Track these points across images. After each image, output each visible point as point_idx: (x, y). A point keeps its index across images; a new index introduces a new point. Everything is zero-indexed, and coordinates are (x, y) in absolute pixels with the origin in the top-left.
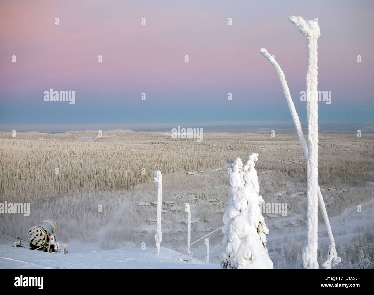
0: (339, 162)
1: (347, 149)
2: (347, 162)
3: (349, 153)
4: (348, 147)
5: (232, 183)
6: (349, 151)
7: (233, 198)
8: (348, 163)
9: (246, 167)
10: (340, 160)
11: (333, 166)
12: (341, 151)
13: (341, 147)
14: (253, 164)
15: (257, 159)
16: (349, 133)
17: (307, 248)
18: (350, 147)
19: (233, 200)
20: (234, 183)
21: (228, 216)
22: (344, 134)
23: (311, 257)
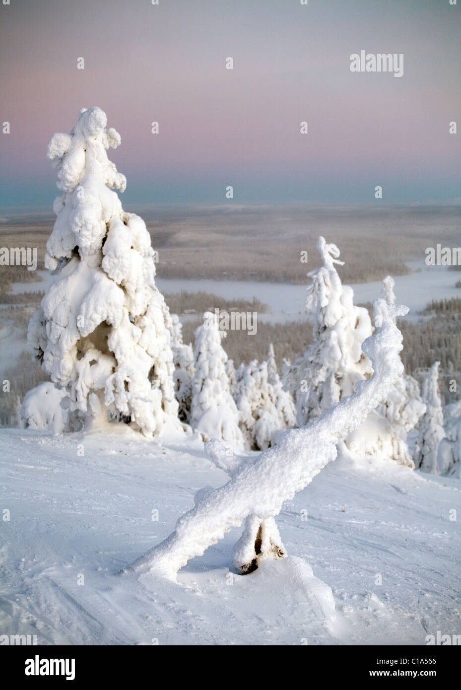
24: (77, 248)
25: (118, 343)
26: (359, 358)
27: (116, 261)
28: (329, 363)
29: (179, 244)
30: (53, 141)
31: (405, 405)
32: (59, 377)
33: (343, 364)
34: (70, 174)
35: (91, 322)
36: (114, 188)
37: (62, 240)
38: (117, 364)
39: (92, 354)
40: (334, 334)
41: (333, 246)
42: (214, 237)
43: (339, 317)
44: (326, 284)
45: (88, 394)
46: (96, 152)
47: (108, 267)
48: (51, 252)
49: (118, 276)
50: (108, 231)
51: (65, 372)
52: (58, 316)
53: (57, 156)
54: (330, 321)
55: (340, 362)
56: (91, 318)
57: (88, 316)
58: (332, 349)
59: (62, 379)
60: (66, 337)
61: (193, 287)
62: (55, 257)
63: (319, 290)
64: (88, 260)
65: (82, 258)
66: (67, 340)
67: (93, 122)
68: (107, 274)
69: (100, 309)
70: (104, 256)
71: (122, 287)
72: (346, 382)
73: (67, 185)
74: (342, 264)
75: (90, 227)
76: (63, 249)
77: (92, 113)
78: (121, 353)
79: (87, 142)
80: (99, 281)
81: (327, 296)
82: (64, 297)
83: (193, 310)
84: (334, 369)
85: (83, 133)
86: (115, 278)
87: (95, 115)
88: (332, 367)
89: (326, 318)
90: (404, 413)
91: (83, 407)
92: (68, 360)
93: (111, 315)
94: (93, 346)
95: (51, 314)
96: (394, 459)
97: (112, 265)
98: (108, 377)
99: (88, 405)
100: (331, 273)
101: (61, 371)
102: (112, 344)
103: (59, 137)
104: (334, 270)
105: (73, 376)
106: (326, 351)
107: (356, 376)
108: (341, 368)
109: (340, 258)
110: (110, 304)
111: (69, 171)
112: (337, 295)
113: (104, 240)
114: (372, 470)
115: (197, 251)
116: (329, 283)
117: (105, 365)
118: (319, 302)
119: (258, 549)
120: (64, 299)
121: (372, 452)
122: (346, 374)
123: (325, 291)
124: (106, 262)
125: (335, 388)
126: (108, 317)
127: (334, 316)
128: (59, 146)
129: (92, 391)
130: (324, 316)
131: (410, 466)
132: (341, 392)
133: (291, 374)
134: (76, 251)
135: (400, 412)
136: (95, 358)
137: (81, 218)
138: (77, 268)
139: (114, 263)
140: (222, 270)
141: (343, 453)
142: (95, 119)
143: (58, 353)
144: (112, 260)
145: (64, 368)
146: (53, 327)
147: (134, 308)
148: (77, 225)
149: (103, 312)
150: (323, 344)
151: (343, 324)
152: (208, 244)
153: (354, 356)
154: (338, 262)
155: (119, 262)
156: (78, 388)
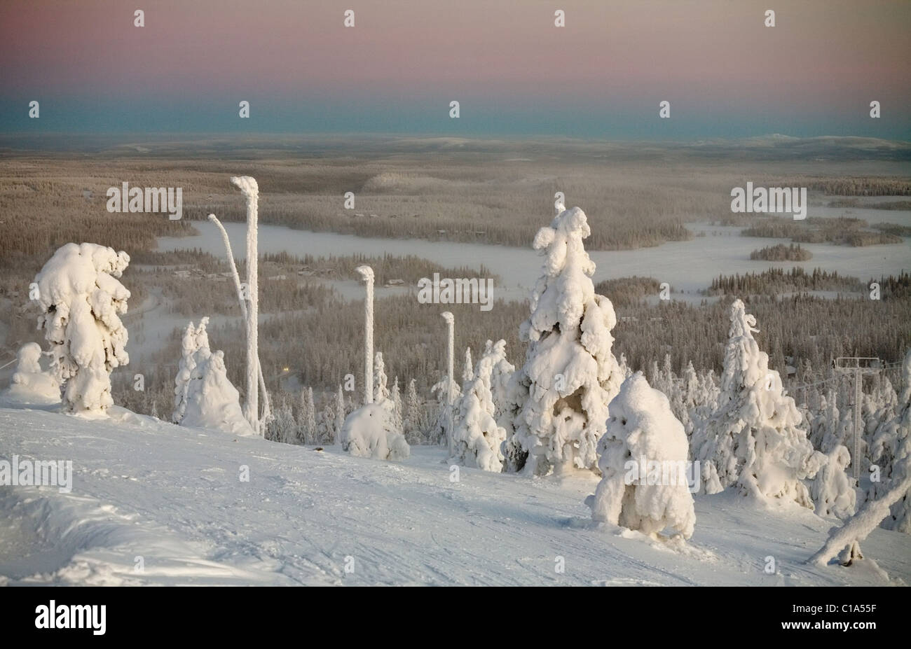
0: (71, 222)
1: (85, 193)
2: (86, 221)
3: (90, 202)
4: (86, 189)
5: (185, 345)
6: (90, 198)
7: (186, 360)
8: (88, 223)
9: (198, 331)
10: (71, 219)
11: (59, 231)
12: (72, 198)
13: (72, 189)
14: (204, 327)
15: (208, 322)
16: (86, 158)
17: (248, 406)
18: (90, 188)
19: (186, 363)
20: (188, 346)
21: (181, 377)
22: (74, 159)
23: (252, 414)
24: (558, 324)
25: (591, 404)
26: (772, 415)
27: (593, 337)
28: (748, 418)
29: (380, 191)
30: (540, 234)
31: (811, 456)
32: (539, 430)
33: (760, 420)
34: (555, 264)
35: (572, 386)
36: (587, 274)
37: (546, 317)
38: (587, 420)
39: (567, 412)
40: (753, 394)
41: (751, 317)
42: (427, 181)
43: (756, 379)
44: (746, 351)
45: (564, 445)
46: (576, 245)
47: (586, 342)
48: (536, 326)
49: (594, 349)
50: (585, 311)
51: (545, 427)
52: (543, 380)
53: (542, 247)
54: (749, 383)
55: (757, 419)
56: (572, 384)
57: (570, 382)
58: (751, 407)
59: (541, 431)
60: (548, 397)
61: (400, 249)
62: (539, 331)
63: (741, 355)
64: (567, 334)
65: (562, 333)
66: (549, 401)
67: (576, 220)
68: (585, 347)
69: (580, 376)
70: (583, 332)
71: (595, 357)
72: (760, 435)
73: (552, 271)
74: (758, 331)
75: (575, 309)
76: (547, 324)
77: (576, 214)
78: (593, 412)
79: (568, 236)
80: (578, 353)
81: (747, 361)
82: (548, 365)
83: (401, 281)
84: (752, 423)
85: (566, 228)
86: (591, 351)
87: (578, 215)
88: (750, 423)
89: (745, 380)
90: (809, 463)
91: (560, 455)
92: (547, 416)
93: (588, 381)
94: (567, 404)
95: (536, 379)
96: (798, 502)
97: (590, 340)
98: (581, 432)
99: (563, 454)
100: (751, 341)
101: (542, 425)
102: (585, 405)
103: (545, 231)
104: (752, 337)
105: (551, 429)
106: (746, 408)
107: (770, 430)
108: (758, 424)
109: (756, 326)
110: (588, 373)
111: (554, 261)
112: (756, 360)
113: (582, 319)
114: (781, 511)
115: (405, 201)
116: (749, 350)
117: (578, 421)
118: (741, 365)
119: (852, 556)
120: (548, 367)
121: (780, 496)
122: (760, 429)
123: (746, 357)
124: (584, 337)
125: (751, 440)
126: (585, 383)
127: (753, 379)
128: (544, 238)
129: (567, 442)
130: (744, 378)
131: (811, 508)
132: (756, 443)
133: (710, 426)
134: (557, 327)
135: (806, 462)
136: (570, 415)
137: (568, 302)
138: (557, 341)
139: (592, 339)
140: (438, 228)
141: (757, 496)
142: (578, 219)
143: (539, 410)
144: (589, 336)
145: (544, 423)
146: (537, 389)
147: (602, 374)
148: (564, 308)
149: (582, 379)
150: (741, 402)
151: (759, 386)
152: (419, 192)
153: (768, 414)
154: (754, 330)
155: (595, 338)
156: (556, 439)
